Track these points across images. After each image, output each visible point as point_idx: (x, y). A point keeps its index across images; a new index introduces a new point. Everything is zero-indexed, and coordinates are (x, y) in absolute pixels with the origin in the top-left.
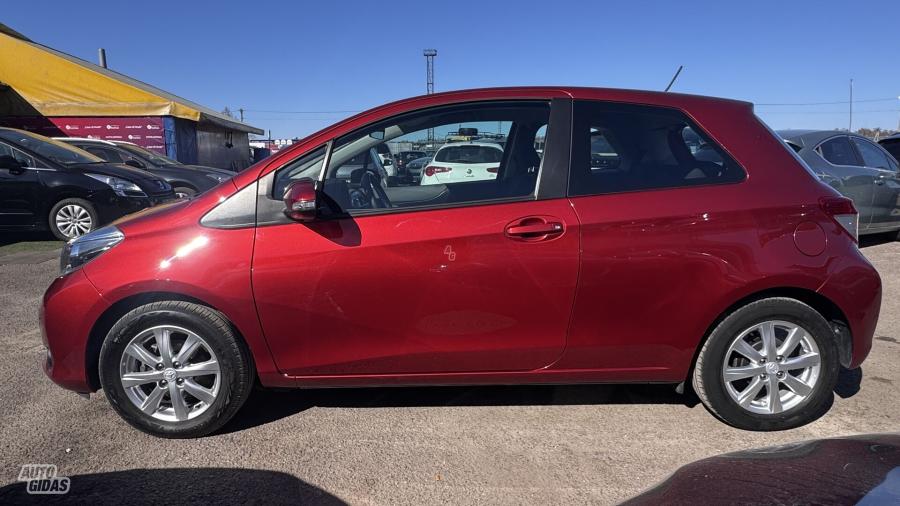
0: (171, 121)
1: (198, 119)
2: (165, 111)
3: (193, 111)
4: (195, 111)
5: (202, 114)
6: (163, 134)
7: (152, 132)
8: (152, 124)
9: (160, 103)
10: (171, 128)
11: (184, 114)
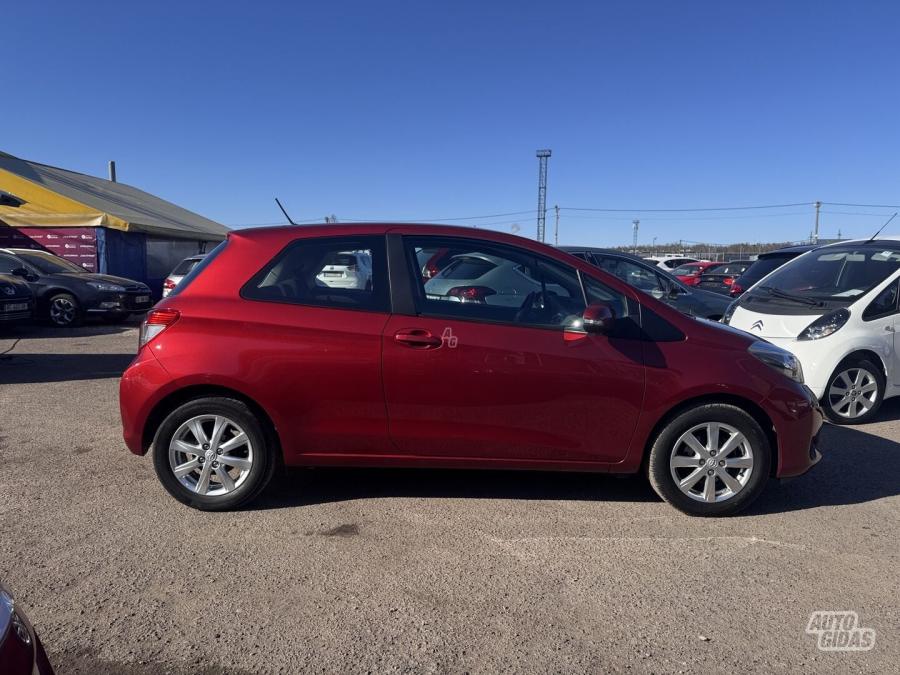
0: (102, 231)
1: (127, 229)
2: (97, 222)
3: (122, 222)
4: (124, 222)
5: (130, 224)
6: (96, 244)
7: (86, 242)
8: (86, 234)
9: (94, 215)
10: (103, 238)
11: (115, 225)
